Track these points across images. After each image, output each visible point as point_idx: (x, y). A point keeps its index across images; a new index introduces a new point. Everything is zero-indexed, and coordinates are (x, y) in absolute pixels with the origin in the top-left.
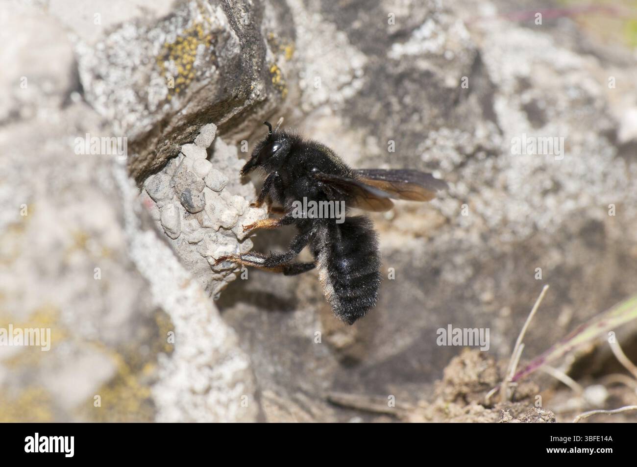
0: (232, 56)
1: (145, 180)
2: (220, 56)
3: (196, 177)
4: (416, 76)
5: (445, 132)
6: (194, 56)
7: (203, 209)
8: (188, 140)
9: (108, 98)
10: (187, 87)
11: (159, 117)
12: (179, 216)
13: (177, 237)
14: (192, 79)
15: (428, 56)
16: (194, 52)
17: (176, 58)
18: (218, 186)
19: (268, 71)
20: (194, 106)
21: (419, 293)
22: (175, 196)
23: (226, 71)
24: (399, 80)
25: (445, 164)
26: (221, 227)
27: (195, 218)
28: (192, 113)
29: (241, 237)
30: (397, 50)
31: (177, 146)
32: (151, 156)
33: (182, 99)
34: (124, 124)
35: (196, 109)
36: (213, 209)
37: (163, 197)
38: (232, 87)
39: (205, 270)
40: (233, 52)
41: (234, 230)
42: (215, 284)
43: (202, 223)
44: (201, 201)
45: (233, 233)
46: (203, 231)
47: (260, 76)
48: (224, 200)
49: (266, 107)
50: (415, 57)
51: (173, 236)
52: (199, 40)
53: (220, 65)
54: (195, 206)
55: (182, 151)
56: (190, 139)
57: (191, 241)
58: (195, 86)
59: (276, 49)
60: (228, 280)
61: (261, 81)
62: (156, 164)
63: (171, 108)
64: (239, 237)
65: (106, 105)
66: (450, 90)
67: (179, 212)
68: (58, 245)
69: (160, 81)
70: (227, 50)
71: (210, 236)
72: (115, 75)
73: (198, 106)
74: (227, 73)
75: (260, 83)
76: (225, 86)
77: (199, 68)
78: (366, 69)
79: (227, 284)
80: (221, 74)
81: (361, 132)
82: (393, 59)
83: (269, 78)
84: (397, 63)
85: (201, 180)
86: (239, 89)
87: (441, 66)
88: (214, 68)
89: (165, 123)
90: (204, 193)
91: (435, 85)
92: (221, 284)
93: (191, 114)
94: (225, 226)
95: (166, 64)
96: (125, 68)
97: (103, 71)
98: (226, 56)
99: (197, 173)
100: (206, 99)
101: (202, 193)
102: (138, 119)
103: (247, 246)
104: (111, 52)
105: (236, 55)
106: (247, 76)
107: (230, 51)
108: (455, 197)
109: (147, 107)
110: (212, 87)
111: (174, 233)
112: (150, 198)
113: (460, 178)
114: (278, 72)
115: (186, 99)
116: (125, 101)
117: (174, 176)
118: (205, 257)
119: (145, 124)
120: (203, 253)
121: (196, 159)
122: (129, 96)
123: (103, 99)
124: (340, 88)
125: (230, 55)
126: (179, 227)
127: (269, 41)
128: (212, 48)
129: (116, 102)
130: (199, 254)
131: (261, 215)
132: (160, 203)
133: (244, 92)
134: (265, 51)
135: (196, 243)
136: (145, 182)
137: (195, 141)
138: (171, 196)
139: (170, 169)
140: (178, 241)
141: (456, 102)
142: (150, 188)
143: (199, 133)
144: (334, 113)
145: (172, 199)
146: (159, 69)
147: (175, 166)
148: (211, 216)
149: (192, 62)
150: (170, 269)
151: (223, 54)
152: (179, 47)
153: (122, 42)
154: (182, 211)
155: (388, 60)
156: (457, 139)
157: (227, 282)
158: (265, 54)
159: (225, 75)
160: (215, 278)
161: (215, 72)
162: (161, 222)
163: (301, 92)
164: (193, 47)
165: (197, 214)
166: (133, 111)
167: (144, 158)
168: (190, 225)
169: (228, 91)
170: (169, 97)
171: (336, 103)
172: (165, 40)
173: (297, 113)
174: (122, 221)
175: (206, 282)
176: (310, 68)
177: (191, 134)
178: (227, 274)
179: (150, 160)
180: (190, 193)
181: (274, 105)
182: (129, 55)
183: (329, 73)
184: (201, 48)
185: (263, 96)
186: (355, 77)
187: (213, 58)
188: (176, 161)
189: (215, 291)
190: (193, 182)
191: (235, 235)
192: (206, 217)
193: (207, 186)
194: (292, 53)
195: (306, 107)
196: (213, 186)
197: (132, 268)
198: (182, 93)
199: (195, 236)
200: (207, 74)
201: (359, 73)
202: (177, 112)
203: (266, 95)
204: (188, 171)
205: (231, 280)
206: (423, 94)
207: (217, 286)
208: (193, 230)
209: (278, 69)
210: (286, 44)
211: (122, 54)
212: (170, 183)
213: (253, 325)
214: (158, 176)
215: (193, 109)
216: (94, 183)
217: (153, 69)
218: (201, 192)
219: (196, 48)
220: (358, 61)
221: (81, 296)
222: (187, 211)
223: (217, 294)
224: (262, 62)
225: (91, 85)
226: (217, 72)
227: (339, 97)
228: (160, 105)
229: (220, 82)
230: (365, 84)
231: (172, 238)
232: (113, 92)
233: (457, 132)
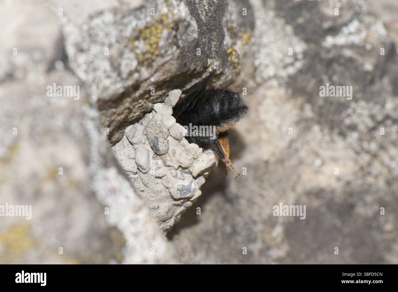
0: (192, 39)
1: (125, 128)
2: (181, 39)
3: (163, 128)
4: (342, 61)
5: (363, 103)
6: (160, 38)
7: (167, 152)
8: (160, 100)
9: (88, 67)
10: (153, 61)
11: (130, 82)
12: (149, 157)
13: (146, 172)
14: (157, 56)
15: (352, 46)
16: (159, 36)
17: (145, 39)
18: (178, 136)
19: (225, 52)
20: (161, 76)
21: (338, 222)
22: (147, 142)
23: (186, 50)
24: (329, 63)
25: (361, 127)
26: (180, 166)
27: (160, 158)
28: (159, 81)
29: (195, 175)
30: (330, 41)
31: (150, 104)
32: (127, 111)
33: (150, 70)
34: (101, 86)
35: (162, 78)
36: (174, 153)
37: (137, 142)
38: (191, 63)
39: (168, 198)
40: (192, 36)
41: (190, 169)
42: (176, 208)
43: (166, 163)
44: (166, 146)
45: (189, 171)
46: (167, 168)
47: (218, 55)
48: (183, 146)
49: (223, 78)
50: (342, 47)
51: (143, 171)
52: (163, 26)
53: (181, 45)
54: (161, 149)
55: (154, 108)
56: (161, 100)
57: (157, 175)
58: (159, 61)
59: (234, 35)
60: (186, 206)
61: (218, 59)
62: (133, 117)
63: (140, 77)
64: (193, 174)
65: (86, 72)
66: (367, 73)
67: (149, 154)
68: (34, 176)
69: (132, 56)
70: (188, 35)
71: (171, 173)
72: (95, 49)
73: (163, 75)
74: (187, 52)
75: (217, 61)
76: (184, 62)
77: (162, 48)
78: (305, 54)
79: (185, 208)
80: (181, 53)
81: (300, 100)
82: (326, 48)
83: (226, 57)
84: (328, 51)
85: (167, 130)
86: (196, 65)
87: (362, 55)
88: (175, 48)
89: (136, 86)
90: (168, 141)
91: (356, 69)
92: (180, 208)
93: (157, 81)
94: (183, 166)
95: (136, 43)
96: (103, 44)
97: (85, 46)
98: (186, 39)
99: (164, 126)
100: (169, 71)
101: (167, 140)
102: (112, 83)
103: (200, 181)
104: (93, 32)
105: (195, 39)
106: (204, 55)
107: (189, 35)
108: (368, 152)
109: (119, 75)
110: (174, 62)
111: (144, 169)
112: (128, 142)
113: (372, 139)
114: (234, 53)
115: (153, 70)
116: (102, 68)
117: (147, 127)
118: (167, 188)
119: (118, 87)
120: (166, 185)
121: (164, 114)
122: (105, 65)
123: (84, 67)
124: (285, 67)
125: (190, 39)
126: (148, 164)
127: (228, 29)
128: (174, 33)
129: (95, 70)
130: (162, 185)
131: (211, 159)
132: (136, 146)
133: (201, 67)
134: (223, 36)
135: (160, 178)
136: (126, 130)
137: (165, 101)
138: (143, 141)
139: (145, 121)
140: (148, 175)
141: (372, 82)
142: (129, 135)
143: (168, 96)
144: (280, 85)
145: (144, 144)
146: (130, 46)
147: (149, 119)
148: (173, 158)
149: (157, 43)
150: (127, 197)
151: (184, 38)
152: (148, 31)
153: (102, 25)
154: (152, 153)
155: (322, 48)
156: (371, 109)
157: (185, 207)
158: (223, 39)
159: (185, 54)
160: (175, 204)
161: (176, 51)
162: (135, 160)
163: (255, 69)
164: (159, 31)
165: (162, 156)
166: (108, 77)
167: (121, 112)
168: (157, 163)
169: (187, 65)
170: (139, 68)
171: (282, 78)
172: (137, 26)
173: (251, 83)
174: (87, 160)
175: (168, 207)
176: (264, 51)
177: (161, 96)
178: (184, 201)
179: (127, 114)
180: (158, 140)
181: (230, 77)
182: (107, 35)
183: (278, 55)
184: (165, 33)
185: (219, 70)
186: (296, 59)
187: (175, 40)
188: (150, 116)
189: (176, 214)
190: (161, 132)
191: (191, 173)
192: (169, 158)
193: (171, 136)
194: (249, 39)
195: (259, 80)
196: (175, 136)
197: (92, 195)
198: (150, 66)
199: (161, 172)
200: (170, 52)
201: (300, 56)
202: (146, 80)
203: (221, 70)
204: (157, 123)
205: (188, 205)
206: (347, 75)
207: (177, 210)
208: (159, 168)
209: (235, 50)
210: (245, 32)
211: (101, 35)
212: (143, 131)
213: (210, 239)
214: (135, 126)
215: (159, 78)
216: (67, 130)
217: (126, 46)
218: (165, 140)
219: (161, 32)
220: (300, 47)
221: (49, 215)
222: (155, 153)
223: (178, 215)
224: (220, 45)
225: (75, 56)
226: (178, 51)
227: (283, 73)
228: (131, 74)
229: (180, 58)
230: (304, 65)
231: (143, 173)
232: (92, 62)
233: (371, 104)
